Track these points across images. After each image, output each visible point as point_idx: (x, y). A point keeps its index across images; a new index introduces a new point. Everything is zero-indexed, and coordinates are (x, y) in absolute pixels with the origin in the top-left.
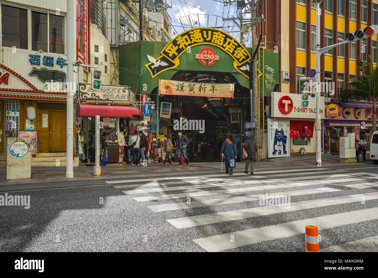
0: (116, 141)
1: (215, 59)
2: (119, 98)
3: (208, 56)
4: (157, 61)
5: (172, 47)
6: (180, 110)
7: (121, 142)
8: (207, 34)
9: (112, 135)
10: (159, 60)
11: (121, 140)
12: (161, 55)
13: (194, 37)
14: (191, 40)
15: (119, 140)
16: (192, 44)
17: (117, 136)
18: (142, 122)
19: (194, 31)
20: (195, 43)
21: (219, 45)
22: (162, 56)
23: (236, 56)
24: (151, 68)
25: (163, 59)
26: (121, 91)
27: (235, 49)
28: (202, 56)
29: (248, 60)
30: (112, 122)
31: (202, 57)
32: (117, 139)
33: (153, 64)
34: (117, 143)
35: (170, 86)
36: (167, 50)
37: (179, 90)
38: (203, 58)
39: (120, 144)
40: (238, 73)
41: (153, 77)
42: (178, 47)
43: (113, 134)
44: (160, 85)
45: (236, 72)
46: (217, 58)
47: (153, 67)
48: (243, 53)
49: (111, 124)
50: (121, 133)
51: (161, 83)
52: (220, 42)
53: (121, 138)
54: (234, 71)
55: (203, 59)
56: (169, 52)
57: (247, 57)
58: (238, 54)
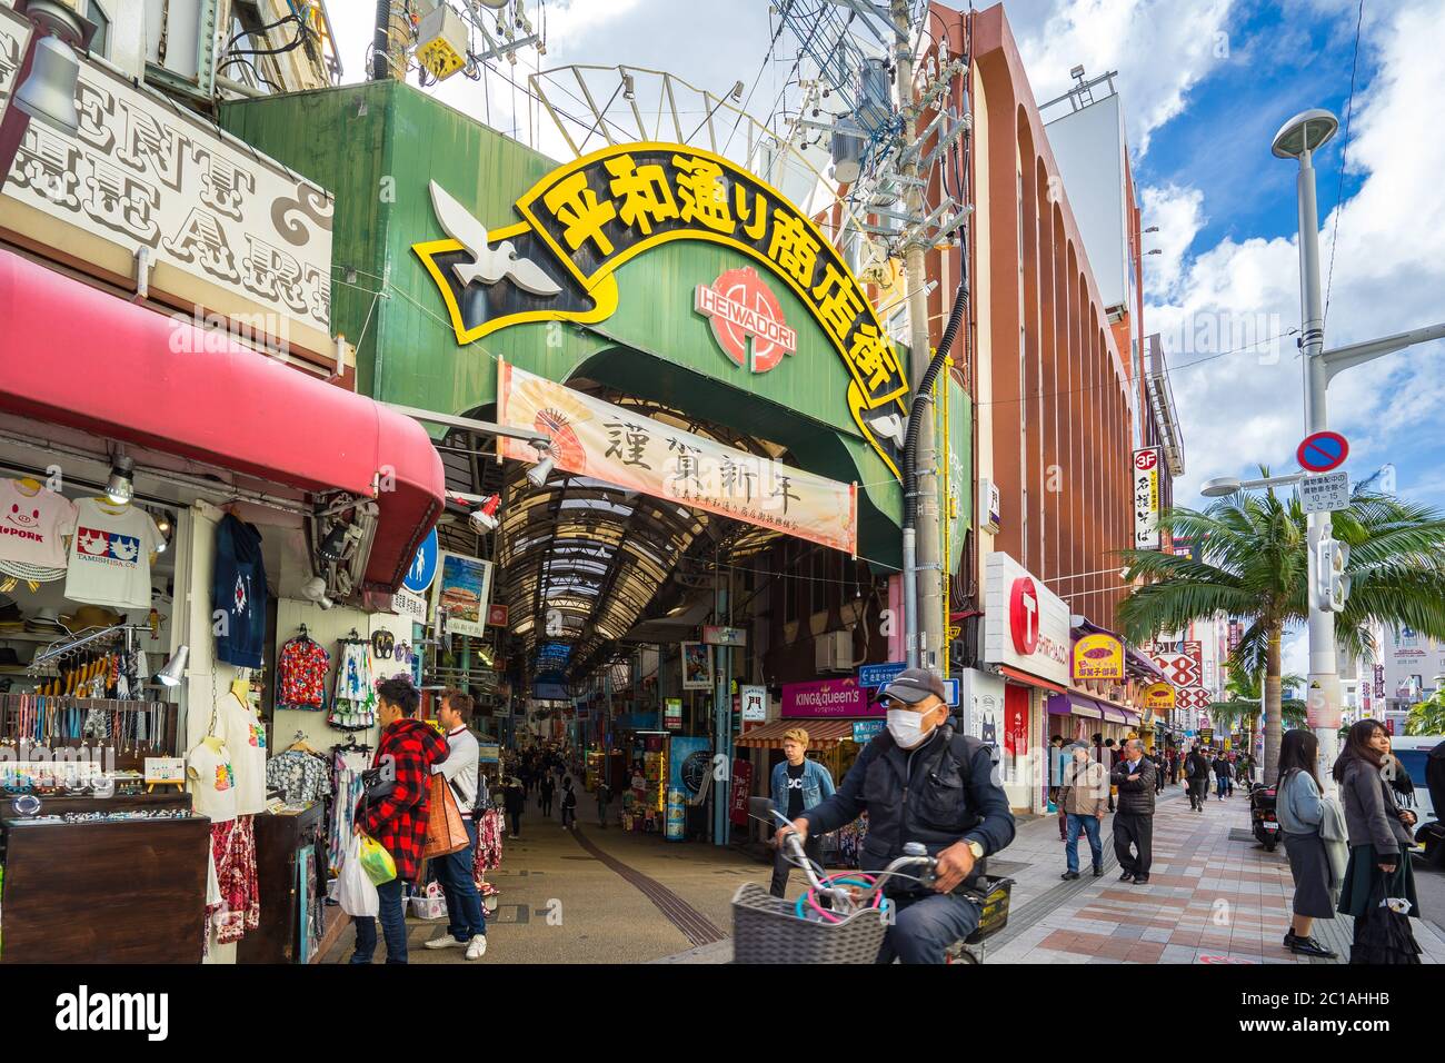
0: (158, 770)
1: (783, 343)
2: (223, 268)
3: (755, 316)
4: (494, 245)
5: (581, 195)
6: (498, 612)
7: (226, 778)
8: (751, 204)
9: (112, 693)
10: (508, 248)
11: (222, 759)
12: (521, 217)
13: (692, 192)
14: (680, 203)
15: (201, 754)
16: (681, 224)
17: (172, 711)
18: (378, 622)
19: (696, 163)
20: (696, 224)
21: (797, 280)
22: (523, 228)
23: (860, 362)
24: (452, 277)
25: (530, 246)
26: (257, 209)
27: (856, 329)
28: (727, 305)
29: (896, 394)
30: (118, 547)
31: (726, 311)
32: (170, 748)
33: (467, 257)
34: (171, 795)
35: (569, 416)
36: (554, 203)
37: (619, 455)
38: (732, 319)
39: (213, 805)
40: (862, 440)
41: (465, 336)
42: (618, 210)
43: (123, 688)
44: (506, 401)
45: (857, 433)
46: (788, 341)
47: (466, 272)
48: (881, 355)
49: (107, 566)
50: (224, 677)
51: (513, 386)
52: (802, 269)
53: (219, 733)
54: (851, 429)
55: (731, 323)
56: (564, 216)
57: (896, 381)
58: (865, 352)
